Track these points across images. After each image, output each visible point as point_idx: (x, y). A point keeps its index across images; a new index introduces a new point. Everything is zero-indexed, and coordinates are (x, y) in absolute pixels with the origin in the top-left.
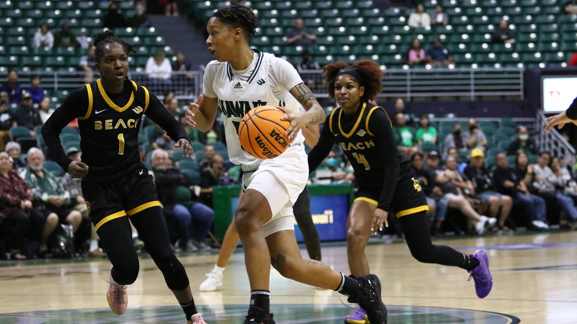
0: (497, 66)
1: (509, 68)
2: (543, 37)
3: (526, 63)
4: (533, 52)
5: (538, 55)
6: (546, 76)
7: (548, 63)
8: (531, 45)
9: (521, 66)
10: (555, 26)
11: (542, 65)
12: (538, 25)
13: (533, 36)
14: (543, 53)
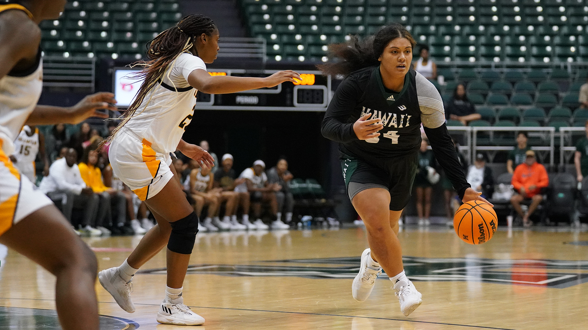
0: (67, 55)
1: (79, 58)
2: (116, 26)
3: (97, 53)
4: (106, 41)
5: (110, 45)
6: (119, 68)
7: (121, 53)
8: (104, 34)
9: (91, 55)
10: (129, 15)
11: (115, 56)
12: (112, 12)
13: (105, 24)
14: (116, 43)
